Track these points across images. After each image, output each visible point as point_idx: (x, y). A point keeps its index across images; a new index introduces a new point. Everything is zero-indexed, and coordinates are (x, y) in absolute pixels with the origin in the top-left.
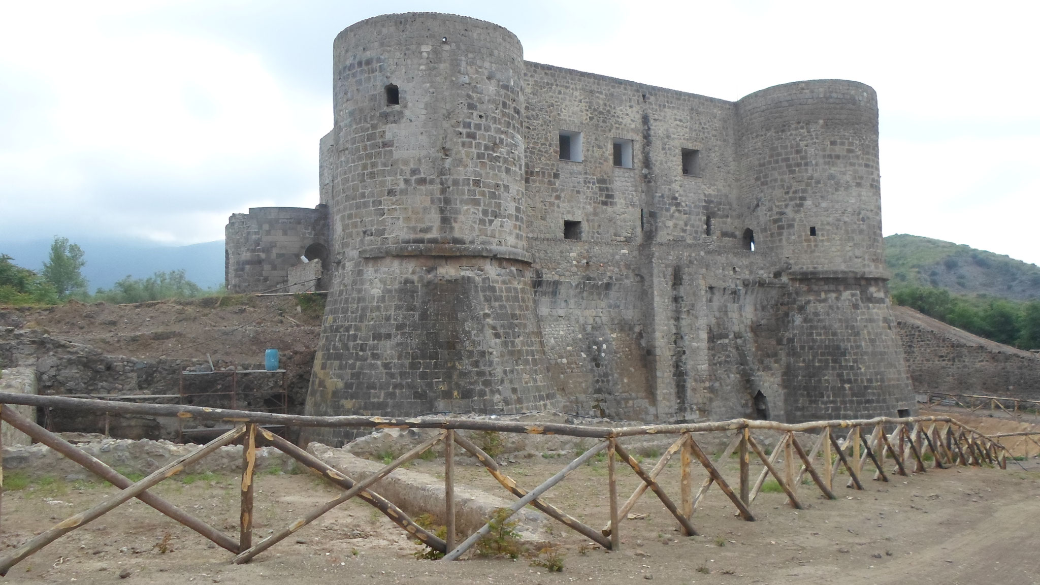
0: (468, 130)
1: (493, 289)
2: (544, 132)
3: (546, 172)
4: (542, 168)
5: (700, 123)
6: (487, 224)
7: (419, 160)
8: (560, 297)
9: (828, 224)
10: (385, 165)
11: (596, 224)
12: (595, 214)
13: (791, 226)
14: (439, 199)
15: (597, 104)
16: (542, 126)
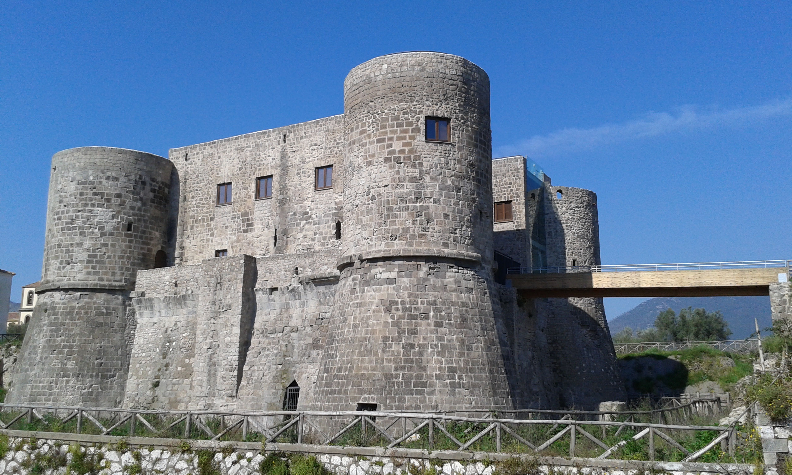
0: (58, 216)
1: (55, 308)
2: (207, 190)
3: (206, 218)
6: (62, 269)
8: (155, 309)
11: (239, 248)
12: (238, 241)
15: (246, 156)
16: (206, 186)
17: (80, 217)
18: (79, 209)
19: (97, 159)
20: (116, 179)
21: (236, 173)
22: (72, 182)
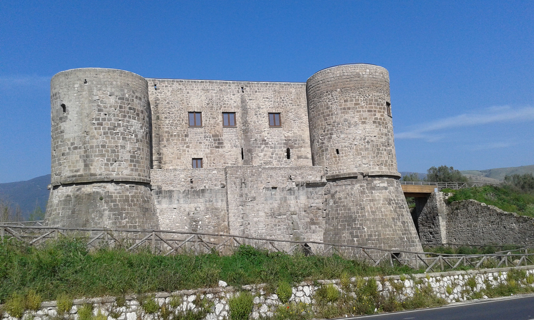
0: (98, 122)
1: (111, 197)
2: (179, 114)
3: (180, 134)
4: (178, 133)
5: (281, 98)
6: (110, 165)
7: (74, 138)
8: (174, 198)
9: (345, 147)
10: (61, 142)
11: (212, 159)
12: (212, 153)
13: (327, 150)
14: (84, 156)
15: (212, 96)
16: (177, 111)
17: (122, 125)
18: (120, 119)
19: (129, 80)
20: (140, 99)
21: (203, 106)
22: (110, 96)
